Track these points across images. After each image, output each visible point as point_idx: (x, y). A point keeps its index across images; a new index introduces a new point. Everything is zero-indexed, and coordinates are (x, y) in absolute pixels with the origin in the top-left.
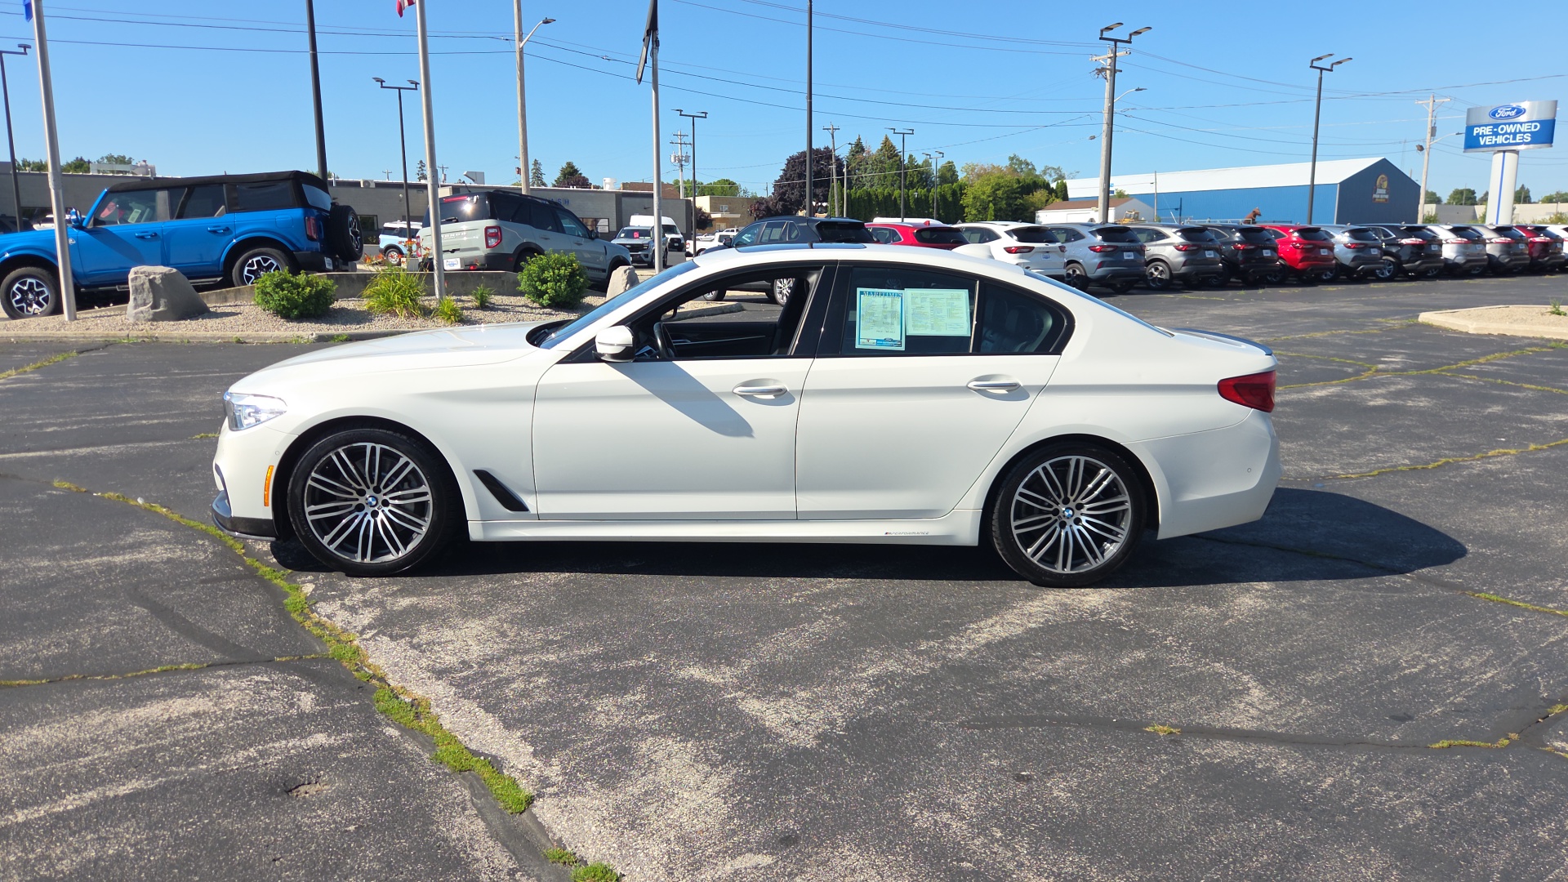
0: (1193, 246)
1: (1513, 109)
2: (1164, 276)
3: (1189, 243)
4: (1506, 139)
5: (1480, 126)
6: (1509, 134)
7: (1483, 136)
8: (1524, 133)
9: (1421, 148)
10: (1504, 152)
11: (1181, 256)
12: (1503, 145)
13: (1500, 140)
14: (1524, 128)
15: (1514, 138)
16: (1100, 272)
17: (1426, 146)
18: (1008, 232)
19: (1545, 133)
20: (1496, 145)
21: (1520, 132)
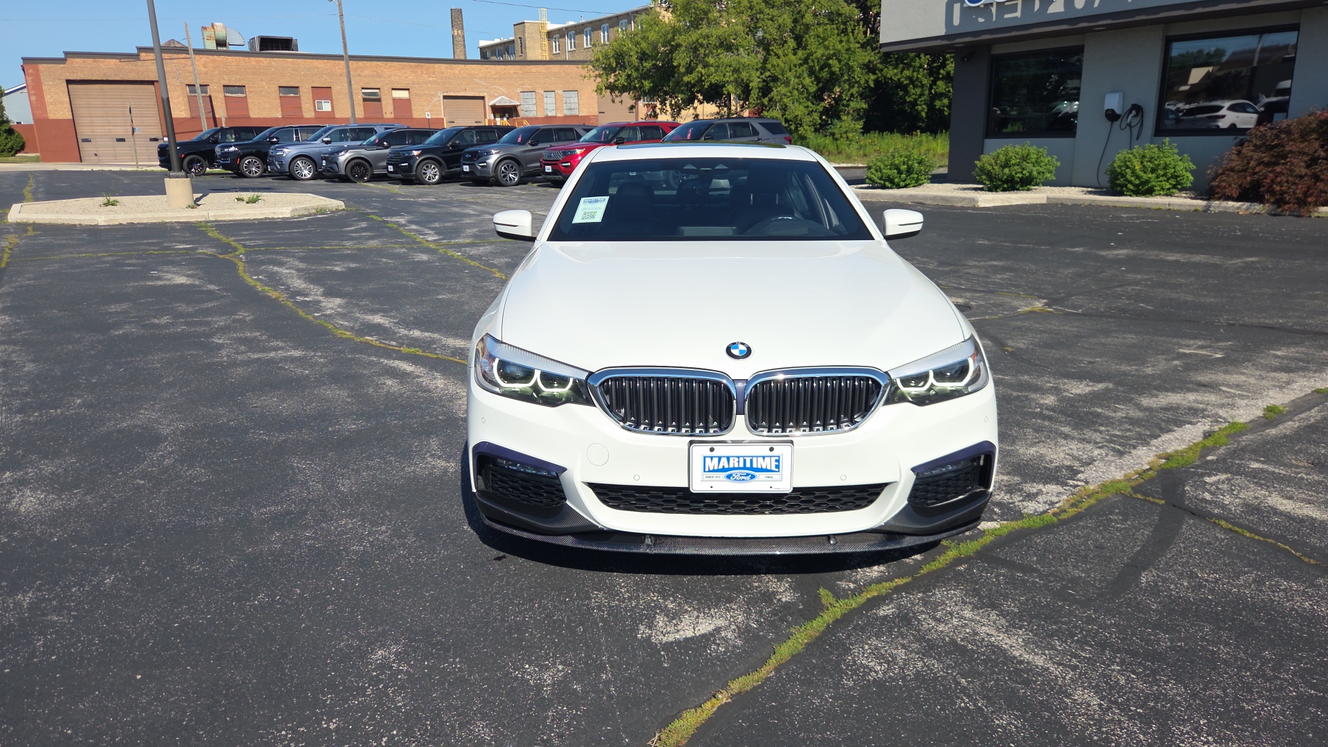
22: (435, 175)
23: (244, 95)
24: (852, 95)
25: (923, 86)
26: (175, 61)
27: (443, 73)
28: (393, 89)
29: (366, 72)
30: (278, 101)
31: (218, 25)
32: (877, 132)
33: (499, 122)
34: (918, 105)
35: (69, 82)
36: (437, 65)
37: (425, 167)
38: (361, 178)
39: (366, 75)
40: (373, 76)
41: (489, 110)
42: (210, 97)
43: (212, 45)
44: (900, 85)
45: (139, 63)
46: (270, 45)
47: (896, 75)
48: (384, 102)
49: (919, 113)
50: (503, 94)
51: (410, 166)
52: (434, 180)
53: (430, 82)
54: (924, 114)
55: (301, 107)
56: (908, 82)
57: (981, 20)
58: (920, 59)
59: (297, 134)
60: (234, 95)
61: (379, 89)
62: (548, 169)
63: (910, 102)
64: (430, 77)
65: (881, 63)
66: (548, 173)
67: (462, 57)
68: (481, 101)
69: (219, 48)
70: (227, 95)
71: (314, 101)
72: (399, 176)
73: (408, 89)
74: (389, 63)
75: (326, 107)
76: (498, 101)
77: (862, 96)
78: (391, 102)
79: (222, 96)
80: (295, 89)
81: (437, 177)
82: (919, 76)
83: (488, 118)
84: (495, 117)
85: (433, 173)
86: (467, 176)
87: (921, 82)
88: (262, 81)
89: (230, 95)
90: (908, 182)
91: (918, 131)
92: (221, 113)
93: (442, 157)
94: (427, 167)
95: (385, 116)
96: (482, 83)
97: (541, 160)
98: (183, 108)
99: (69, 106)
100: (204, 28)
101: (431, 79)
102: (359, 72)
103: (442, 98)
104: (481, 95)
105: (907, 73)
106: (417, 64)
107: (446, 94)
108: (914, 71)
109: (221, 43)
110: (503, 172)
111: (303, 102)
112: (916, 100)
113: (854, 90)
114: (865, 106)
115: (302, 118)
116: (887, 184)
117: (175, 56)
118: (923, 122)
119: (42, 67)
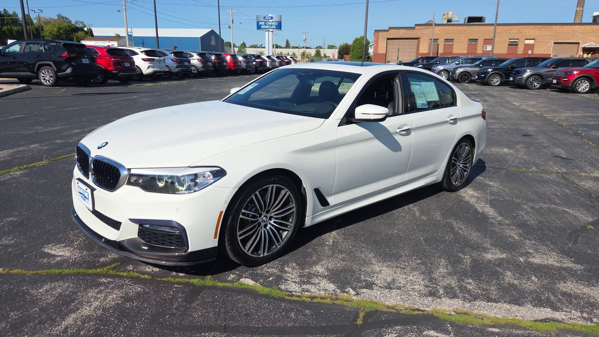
0: (205, 60)
1: (270, 17)
2: (195, 72)
3: (203, 59)
4: (269, 27)
5: (261, 22)
6: (270, 25)
7: (262, 25)
8: (274, 25)
9: (230, 27)
10: (269, 31)
11: (201, 64)
12: (268, 29)
13: (267, 27)
14: (274, 23)
15: (271, 27)
16: (177, 70)
17: (231, 26)
18: (142, 52)
19: (279, 26)
20: (266, 28)
21: (272, 25)
22: (498, 82)
23: (452, 43)
26: (428, 29)
27: (557, 30)
28: (526, 39)
29: (514, 31)
30: (467, 46)
31: (450, 13)
33: (585, 56)
35: (388, 39)
36: (555, 26)
37: (493, 77)
38: (464, 81)
39: (514, 33)
40: (517, 33)
41: (580, 49)
42: (438, 44)
43: (445, 22)
45: (414, 30)
46: (472, 20)
48: (519, 46)
50: (593, 41)
51: (485, 77)
52: (496, 84)
53: (548, 35)
55: (476, 49)
59: (449, 60)
60: (448, 43)
61: (518, 39)
62: (555, 81)
64: (548, 32)
66: (554, 84)
67: (579, 22)
68: (577, 45)
69: (448, 23)
70: (446, 43)
71: (484, 45)
72: (479, 81)
73: (534, 39)
74: (527, 26)
75: (489, 48)
76: (586, 45)
78: (523, 46)
79: (443, 44)
80: (476, 40)
81: (498, 83)
83: (579, 54)
84: (583, 54)
85: (496, 81)
86: (512, 83)
88: (462, 37)
89: (447, 43)
92: (441, 51)
93: (504, 73)
94: (494, 77)
95: (518, 53)
96: (580, 35)
97: (553, 77)
98: (426, 49)
99: (385, 48)
100: (444, 15)
101: (549, 34)
102: (510, 31)
103: (553, 43)
104: (578, 42)
106: (542, 26)
107: (556, 41)
109: (449, 21)
110: (531, 82)
111: (478, 46)
115: (476, 53)
117: (428, 27)
119: (380, 33)
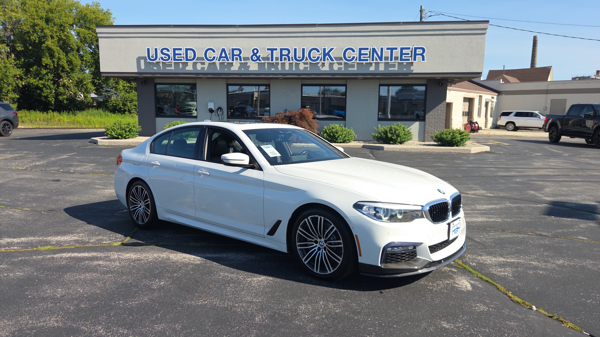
24: (8, 90)
25: (50, 89)
32: (26, 110)
34: (49, 98)
44: (37, 87)
47: (35, 82)
49: (50, 101)
54: (53, 102)
56: (42, 86)
57: (155, 68)
58: (48, 76)
63: (44, 96)
65: (24, 76)
77: (14, 91)
82: (49, 84)
87: (50, 87)
90: (130, 136)
91: (51, 111)
105: (42, 82)
108: (45, 81)
112: (47, 95)
113: (10, 88)
114: (18, 96)
116: (120, 137)
118: (52, 106)
